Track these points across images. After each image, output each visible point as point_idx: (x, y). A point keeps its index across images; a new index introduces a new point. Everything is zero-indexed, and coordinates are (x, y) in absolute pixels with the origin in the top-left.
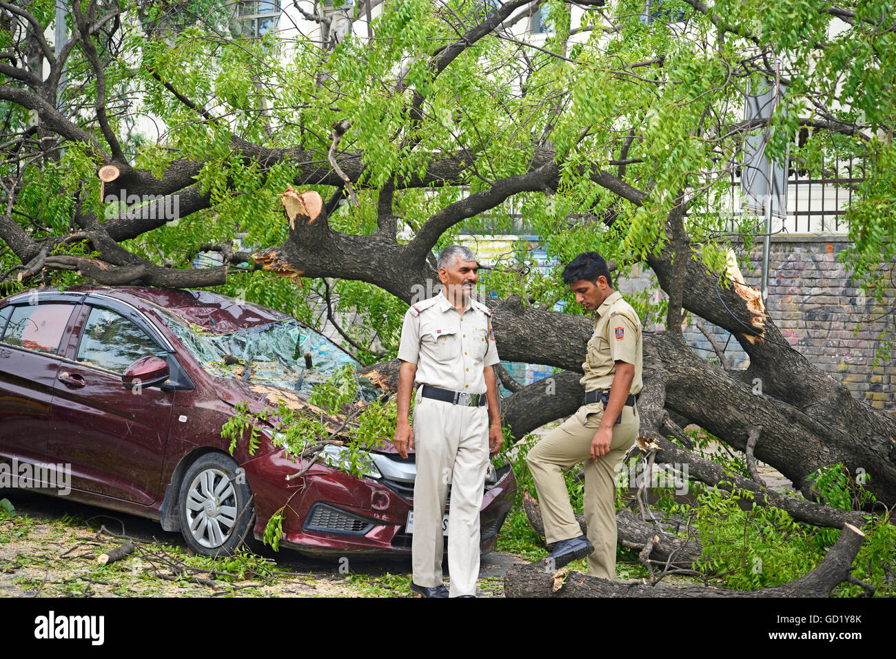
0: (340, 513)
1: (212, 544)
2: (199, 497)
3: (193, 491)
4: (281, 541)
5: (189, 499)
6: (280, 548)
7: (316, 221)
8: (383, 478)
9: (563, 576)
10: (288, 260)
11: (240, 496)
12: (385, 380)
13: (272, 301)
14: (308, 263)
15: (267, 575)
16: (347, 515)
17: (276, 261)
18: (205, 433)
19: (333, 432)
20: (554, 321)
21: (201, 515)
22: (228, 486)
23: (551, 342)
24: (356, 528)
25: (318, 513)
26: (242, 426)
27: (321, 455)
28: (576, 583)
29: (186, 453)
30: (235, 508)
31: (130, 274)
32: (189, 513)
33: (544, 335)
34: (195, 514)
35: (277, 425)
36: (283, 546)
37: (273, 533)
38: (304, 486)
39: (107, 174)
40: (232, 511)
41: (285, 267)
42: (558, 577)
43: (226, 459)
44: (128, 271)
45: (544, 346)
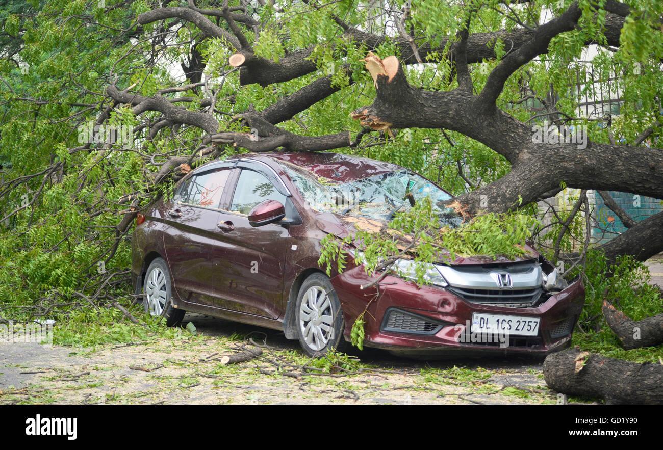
0: (412, 316)
1: (318, 347)
2: (308, 310)
3: (304, 305)
4: (364, 341)
5: (301, 312)
6: (364, 347)
7: (394, 79)
8: (449, 285)
9: (584, 359)
10: (377, 114)
11: (334, 306)
12: (466, 209)
13: (401, 160)
14: (394, 116)
15: (350, 369)
16: (418, 318)
17: (368, 116)
18: (308, 257)
19: (404, 248)
20: (621, 152)
21: (309, 324)
22: (326, 299)
23: (618, 170)
24: (427, 329)
25: (393, 317)
26: (333, 251)
27: (392, 268)
28: (597, 365)
29: (297, 275)
30: (331, 317)
31: (273, 142)
32: (302, 323)
33: (611, 164)
34: (306, 323)
35: (359, 247)
36: (366, 345)
37: (357, 335)
38: (378, 294)
39: (235, 60)
40: (329, 319)
41: (376, 120)
42: (580, 360)
43: (323, 277)
44: (272, 140)
45: (611, 174)
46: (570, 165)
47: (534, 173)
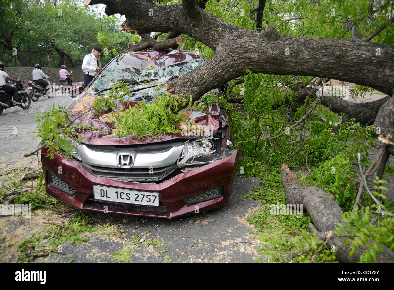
8: (82, 161)
12: (171, 90)
23: (303, 59)
24: (70, 189)
25: (53, 177)
33: (297, 54)
45: (296, 63)
46: (254, 56)
47: (219, 62)
